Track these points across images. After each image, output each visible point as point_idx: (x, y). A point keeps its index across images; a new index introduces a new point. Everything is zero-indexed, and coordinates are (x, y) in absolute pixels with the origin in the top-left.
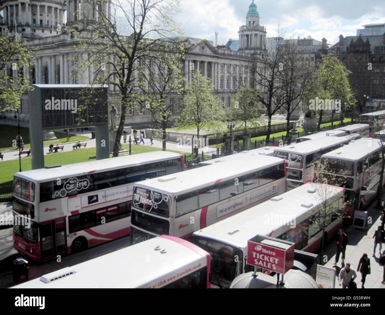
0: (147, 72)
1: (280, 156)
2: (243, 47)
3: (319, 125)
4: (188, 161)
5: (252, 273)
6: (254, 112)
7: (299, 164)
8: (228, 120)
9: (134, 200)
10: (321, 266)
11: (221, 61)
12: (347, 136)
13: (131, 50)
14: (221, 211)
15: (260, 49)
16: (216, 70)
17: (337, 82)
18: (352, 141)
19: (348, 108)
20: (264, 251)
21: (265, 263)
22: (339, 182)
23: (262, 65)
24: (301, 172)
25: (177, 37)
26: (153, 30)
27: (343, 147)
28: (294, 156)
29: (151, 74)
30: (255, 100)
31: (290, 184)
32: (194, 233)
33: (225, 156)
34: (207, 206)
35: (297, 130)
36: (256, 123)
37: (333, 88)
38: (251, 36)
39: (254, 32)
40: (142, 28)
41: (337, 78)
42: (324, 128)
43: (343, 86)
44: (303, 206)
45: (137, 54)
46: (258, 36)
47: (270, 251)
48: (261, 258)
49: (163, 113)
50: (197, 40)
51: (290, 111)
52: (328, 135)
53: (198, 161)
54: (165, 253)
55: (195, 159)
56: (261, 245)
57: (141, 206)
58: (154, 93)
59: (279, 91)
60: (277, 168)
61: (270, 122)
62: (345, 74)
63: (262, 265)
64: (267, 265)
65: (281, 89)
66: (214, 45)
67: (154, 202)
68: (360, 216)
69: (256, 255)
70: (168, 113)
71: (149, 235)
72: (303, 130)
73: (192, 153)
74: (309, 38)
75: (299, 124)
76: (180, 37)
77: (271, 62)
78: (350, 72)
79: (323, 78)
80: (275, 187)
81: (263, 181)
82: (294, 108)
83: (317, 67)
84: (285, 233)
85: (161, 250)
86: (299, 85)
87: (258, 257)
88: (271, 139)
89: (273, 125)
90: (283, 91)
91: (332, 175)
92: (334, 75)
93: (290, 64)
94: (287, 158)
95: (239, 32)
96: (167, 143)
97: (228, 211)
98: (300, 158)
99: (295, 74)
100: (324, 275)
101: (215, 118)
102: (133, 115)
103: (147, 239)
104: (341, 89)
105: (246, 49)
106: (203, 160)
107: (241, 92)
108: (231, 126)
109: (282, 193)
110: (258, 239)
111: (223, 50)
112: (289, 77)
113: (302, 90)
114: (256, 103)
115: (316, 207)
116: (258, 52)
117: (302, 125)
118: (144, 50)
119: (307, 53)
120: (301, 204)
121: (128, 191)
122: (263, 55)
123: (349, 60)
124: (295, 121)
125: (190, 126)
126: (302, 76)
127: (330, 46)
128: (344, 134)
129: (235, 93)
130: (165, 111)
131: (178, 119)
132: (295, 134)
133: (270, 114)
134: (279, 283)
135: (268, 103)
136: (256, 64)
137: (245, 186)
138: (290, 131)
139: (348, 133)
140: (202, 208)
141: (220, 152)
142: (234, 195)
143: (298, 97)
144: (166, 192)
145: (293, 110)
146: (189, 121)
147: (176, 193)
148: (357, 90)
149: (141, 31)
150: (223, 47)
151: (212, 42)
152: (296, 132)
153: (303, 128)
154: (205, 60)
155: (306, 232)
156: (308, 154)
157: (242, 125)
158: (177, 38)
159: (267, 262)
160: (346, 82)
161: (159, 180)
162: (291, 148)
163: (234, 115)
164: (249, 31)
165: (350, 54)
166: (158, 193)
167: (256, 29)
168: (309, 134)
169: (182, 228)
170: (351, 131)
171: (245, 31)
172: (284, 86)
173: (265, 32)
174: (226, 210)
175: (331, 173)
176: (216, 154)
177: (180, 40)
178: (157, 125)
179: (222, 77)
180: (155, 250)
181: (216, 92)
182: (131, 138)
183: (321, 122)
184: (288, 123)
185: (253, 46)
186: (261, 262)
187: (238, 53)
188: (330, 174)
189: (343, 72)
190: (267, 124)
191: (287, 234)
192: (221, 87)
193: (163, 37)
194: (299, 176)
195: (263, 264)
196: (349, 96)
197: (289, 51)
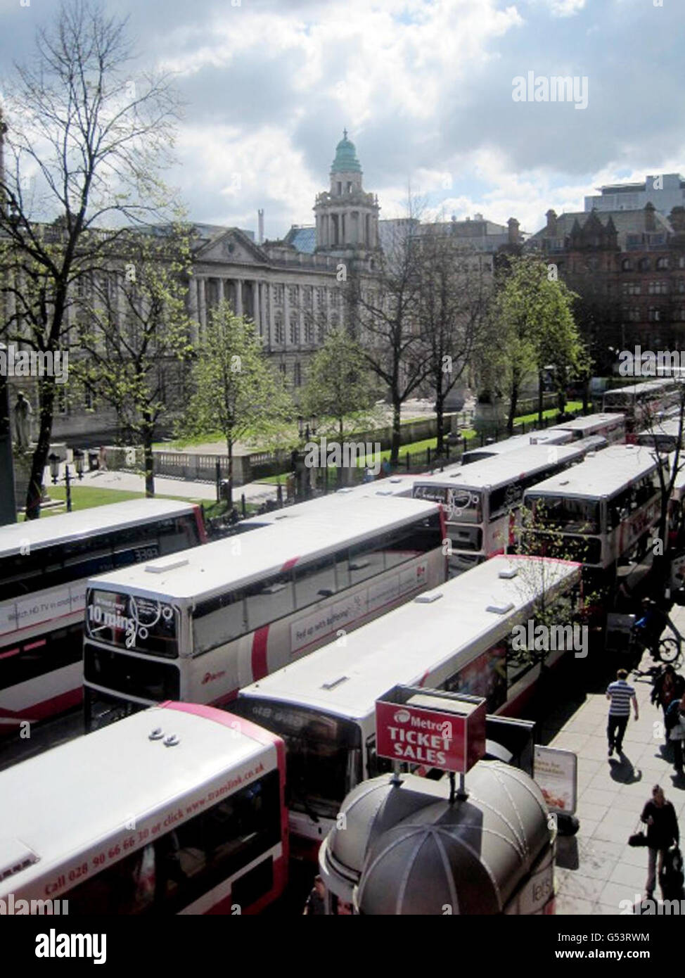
0: (99, 310)
1: (428, 496)
2: (325, 243)
3: (511, 421)
4: (209, 520)
5: (388, 777)
6: (360, 395)
7: (474, 512)
8: (300, 418)
9: (91, 622)
10: (542, 747)
11: (274, 278)
12: (578, 442)
13: (61, 258)
14: (300, 635)
15: (367, 246)
16: (264, 301)
17: (548, 319)
18: (589, 454)
19: (575, 377)
20: (417, 722)
21: (419, 750)
22: (572, 550)
23: (374, 286)
24: (480, 532)
25: (172, 223)
26: (112, 207)
27: (571, 469)
28: (461, 496)
29: (111, 314)
30: (361, 368)
31: (456, 561)
32: (241, 691)
33: (296, 503)
34: (267, 625)
35: (459, 436)
36: (365, 423)
37: (538, 332)
38: (343, 216)
39: (350, 209)
40: (85, 202)
41: (546, 310)
42: (523, 425)
43: (561, 329)
44: (490, 610)
45: (75, 266)
46: (360, 215)
47: (429, 722)
48: (409, 739)
49: (143, 406)
50: (216, 228)
51: (444, 390)
52: (534, 442)
53: (234, 518)
54: (176, 744)
55: (226, 515)
56: (409, 710)
57: (107, 634)
58: (120, 359)
59: (414, 345)
60: (423, 526)
61: (397, 419)
62: (564, 301)
63: (413, 756)
64: (424, 755)
65: (419, 340)
66: (257, 240)
67: (138, 623)
68: (619, 626)
69: (398, 734)
70: (156, 406)
71: (130, 705)
72: (475, 433)
73: (218, 501)
74: (478, 219)
75: (465, 420)
76: (179, 221)
77: (396, 276)
78: (577, 296)
79: (514, 311)
80: (423, 569)
81: (393, 558)
82: (451, 382)
83: (502, 286)
84: (456, 677)
85: (165, 739)
86: (462, 329)
87: (402, 738)
88: (402, 458)
89: (405, 426)
90: (425, 344)
91: (555, 536)
92: (541, 303)
93: (438, 281)
94: (445, 502)
95: (314, 209)
96: (155, 479)
97: (317, 634)
98: (476, 500)
99: (450, 303)
100: (552, 768)
101: (268, 414)
102: (69, 414)
103: (126, 715)
104: (558, 335)
105: (334, 248)
106: (247, 515)
107: (327, 349)
108: (308, 430)
109: (441, 583)
110: (399, 695)
111: (278, 251)
112: (437, 310)
113: (469, 340)
114: (362, 374)
115: (521, 610)
116: (363, 254)
117: (472, 422)
118: (92, 255)
119: (477, 254)
120: (486, 606)
121: (70, 600)
122: (373, 261)
123: (572, 268)
124: (454, 414)
125: (210, 436)
126: (467, 308)
127: (526, 237)
128: (570, 438)
129: (312, 351)
130: (148, 402)
131: (181, 421)
132: (456, 443)
133: (396, 401)
134: (456, 794)
135: (392, 375)
136: (359, 283)
137: (353, 572)
138: (445, 437)
139: (579, 435)
140: (255, 630)
141: (285, 494)
142: (328, 594)
143: (461, 357)
144: (166, 596)
145: (450, 387)
146: (207, 424)
147: (192, 598)
148: (592, 336)
149: (83, 210)
150: (279, 243)
151: (253, 233)
152: (459, 439)
153: (474, 429)
154: (236, 277)
155: (501, 671)
156: (494, 489)
157: (333, 429)
158: (172, 226)
159: (424, 749)
160: (569, 318)
161: (148, 570)
162: (452, 476)
163: (312, 405)
164: (338, 204)
165: (572, 255)
166: (146, 600)
167: (355, 200)
168: (489, 443)
169: (209, 681)
170: (586, 430)
171: (330, 204)
172: (427, 332)
173: (377, 208)
174: (310, 632)
175: (553, 529)
176: (275, 500)
177: (179, 230)
178: (130, 437)
179: (280, 316)
180: (152, 739)
181: (268, 353)
182: (70, 470)
183: (514, 413)
184: (440, 419)
185: (348, 241)
186: (409, 748)
187: (314, 258)
188: (551, 532)
189: (560, 294)
190: (391, 424)
191: (459, 679)
192: (277, 341)
193: (138, 224)
194: (475, 542)
195: (415, 752)
196: (576, 349)
197: (435, 249)
